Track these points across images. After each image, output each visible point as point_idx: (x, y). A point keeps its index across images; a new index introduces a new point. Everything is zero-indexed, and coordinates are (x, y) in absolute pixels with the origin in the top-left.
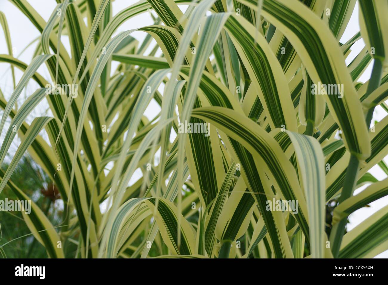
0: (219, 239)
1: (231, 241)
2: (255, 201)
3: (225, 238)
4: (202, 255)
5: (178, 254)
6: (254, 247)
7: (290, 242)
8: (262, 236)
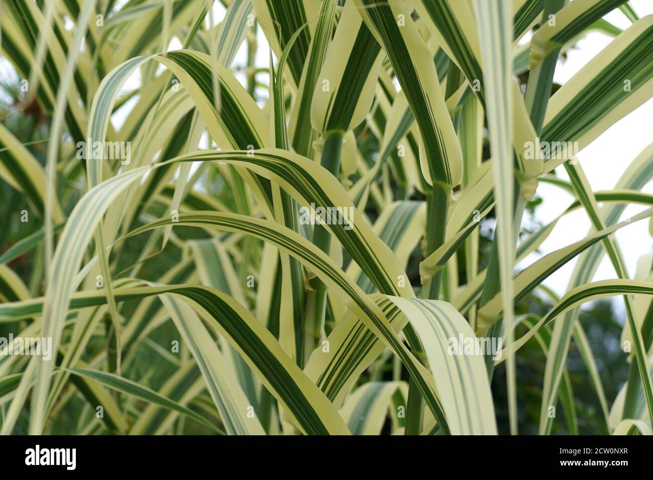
0: (321, 131)
1: (342, 132)
2: (380, 47)
3: (329, 127)
4: (285, 149)
5: (235, 149)
6: (390, 150)
7: (452, 121)
8: (402, 130)
